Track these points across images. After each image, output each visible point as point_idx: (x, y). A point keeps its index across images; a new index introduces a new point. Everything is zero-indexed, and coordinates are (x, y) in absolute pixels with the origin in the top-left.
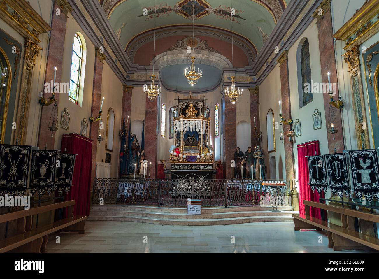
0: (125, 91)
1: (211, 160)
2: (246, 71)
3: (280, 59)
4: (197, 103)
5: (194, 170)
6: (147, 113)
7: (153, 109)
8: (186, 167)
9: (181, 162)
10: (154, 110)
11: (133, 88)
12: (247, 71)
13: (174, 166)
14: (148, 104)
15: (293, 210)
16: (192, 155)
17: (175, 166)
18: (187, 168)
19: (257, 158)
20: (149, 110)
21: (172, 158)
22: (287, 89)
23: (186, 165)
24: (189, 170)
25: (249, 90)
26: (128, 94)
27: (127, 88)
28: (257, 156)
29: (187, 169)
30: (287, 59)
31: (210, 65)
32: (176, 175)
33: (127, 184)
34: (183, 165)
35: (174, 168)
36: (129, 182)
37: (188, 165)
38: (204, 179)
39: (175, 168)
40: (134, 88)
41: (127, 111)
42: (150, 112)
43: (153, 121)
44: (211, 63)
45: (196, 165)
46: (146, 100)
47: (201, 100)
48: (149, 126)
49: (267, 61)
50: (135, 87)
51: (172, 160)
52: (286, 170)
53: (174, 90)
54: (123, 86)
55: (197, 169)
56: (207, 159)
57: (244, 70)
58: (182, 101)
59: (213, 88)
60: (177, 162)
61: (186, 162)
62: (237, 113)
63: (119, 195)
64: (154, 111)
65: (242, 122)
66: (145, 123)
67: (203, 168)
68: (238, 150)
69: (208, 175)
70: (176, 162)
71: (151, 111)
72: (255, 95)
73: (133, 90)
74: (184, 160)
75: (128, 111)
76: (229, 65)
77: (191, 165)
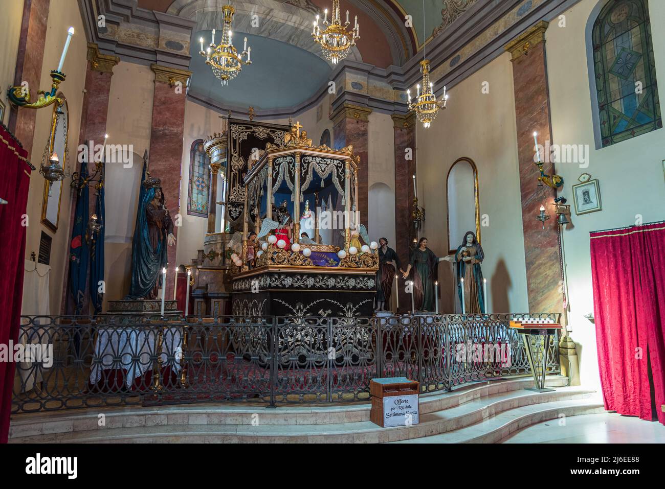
0: (91, 67)
1: (374, 265)
2: (389, 75)
3: (516, 44)
4: (274, 132)
5: (331, 289)
6: (155, 137)
7: (172, 129)
8: (310, 282)
9: (298, 266)
10: (175, 130)
11: (116, 62)
12: (393, 77)
13: (279, 278)
14: (160, 113)
15: (569, 385)
16: (324, 251)
17: (282, 277)
18: (312, 283)
19: (469, 262)
20: (161, 128)
21: (275, 256)
22: (542, 109)
23: (310, 275)
24: (319, 288)
25: (393, 118)
26: (100, 76)
27: (98, 60)
28: (468, 258)
29: (313, 287)
30: (544, 41)
31: (310, 50)
32: (283, 303)
33: (133, 335)
34: (302, 275)
35: (277, 283)
36: (142, 327)
37: (314, 275)
38: (355, 312)
39: (281, 284)
40: (119, 63)
41: (96, 121)
42: (165, 135)
43: (172, 160)
44: (313, 45)
45: (335, 276)
46: (154, 101)
47: (284, 127)
48: (159, 171)
49: (457, 54)
50: (121, 62)
51: (272, 259)
52: (530, 291)
53: (203, 99)
54: (88, 47)
55: (338, 286)
56: (364, 262)
57: (385, 74)
58: (237, 124)
59: (295, 110)
60: (289, 266)
61: (311, 269)
62: (370, 165)
63: (100, 369)
64: (176, 134)
65: (379, 185)
66: (147, 161)
67: (353, 284)
68: (384, 245)
69: (364, 302)
70: (285, 267)
71: (166, 131)
72: (405, 130)
73: (115, 69)
74: (307, 262)
75: (100, 123)
76: (355, 56)
77: (323, 275)
